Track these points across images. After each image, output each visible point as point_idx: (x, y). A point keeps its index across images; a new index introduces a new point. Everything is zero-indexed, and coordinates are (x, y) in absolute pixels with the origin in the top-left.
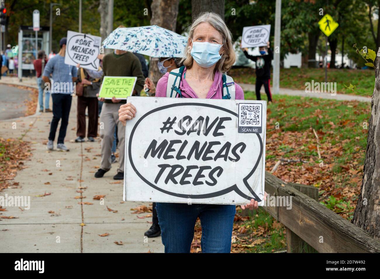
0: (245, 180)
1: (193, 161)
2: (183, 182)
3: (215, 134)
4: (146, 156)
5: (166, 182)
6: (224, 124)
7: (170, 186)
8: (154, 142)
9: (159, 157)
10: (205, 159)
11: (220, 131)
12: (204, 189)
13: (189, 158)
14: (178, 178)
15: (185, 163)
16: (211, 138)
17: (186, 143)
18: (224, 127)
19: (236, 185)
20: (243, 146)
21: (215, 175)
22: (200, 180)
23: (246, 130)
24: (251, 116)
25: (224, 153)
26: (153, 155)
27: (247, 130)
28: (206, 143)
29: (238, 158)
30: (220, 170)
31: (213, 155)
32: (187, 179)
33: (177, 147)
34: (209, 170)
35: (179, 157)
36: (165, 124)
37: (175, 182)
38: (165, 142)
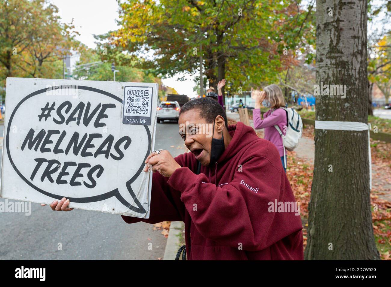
0: (128, 184)
1: (71, 157)
2: (59, 181)
5: (42, 179)
6: (107, 112)
7: (46, 185)
8: (32, 132)
9: (36, 149)
10: (84, 154)
12: (82, 192)
13: (67, 152)
14: (55, 176)
17: (64, 133)
18: (106, 116)
19: (117, 189)
20: (127, 140)
21: (94, 175)
22: (77, 180)
23: (132, 121)
24: (138, 103)
25: (105, 149)
26: (30, 147)
27: (134, 120)
28: (86, 135)
29: (122, 155)
31: (93, 150)
32: (64, 178)
33: (55, 138)
34: (88, 169)
35: (57, 151)
36: (44, 110)
38: (42, 132)
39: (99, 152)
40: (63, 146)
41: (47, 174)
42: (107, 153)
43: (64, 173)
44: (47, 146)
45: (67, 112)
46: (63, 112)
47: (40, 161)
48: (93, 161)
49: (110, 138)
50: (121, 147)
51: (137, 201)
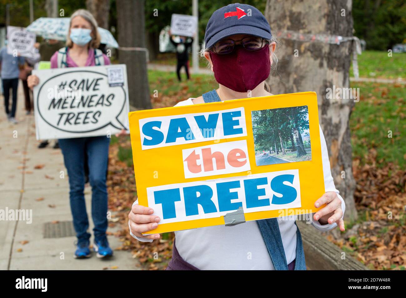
0: (117, 118)
2: (76, 123)
3: (94, 89)
4: (49, 108)
5: (65, 124)
6: (99, 82)
7: (68, 127)
10: (89, 106)
11: (97, 87)
14: (72, 121)
15: (75, 111)
16: (91, 92)
18: (98, 85)
20: (113, 96)
22: (87, 120)
25: (101, 101)
29: (110, 104)
30: (100, 113)
37: (70, 124)
39: (98, 103)
40: (75, 104)
41: (68, 120)
42: (102, 104)
43: (77, 118)
44: (65, 105)
45: (75, 85)
46: (73, 85)
47: (62, 115)
48: (94, 109)
49: (103, 96)
50: (110, 99)
51: (122, 125)
